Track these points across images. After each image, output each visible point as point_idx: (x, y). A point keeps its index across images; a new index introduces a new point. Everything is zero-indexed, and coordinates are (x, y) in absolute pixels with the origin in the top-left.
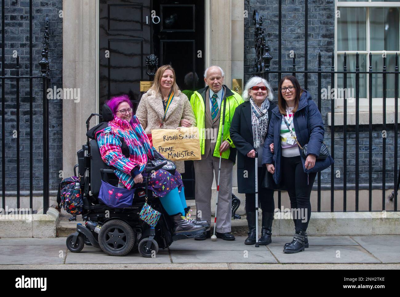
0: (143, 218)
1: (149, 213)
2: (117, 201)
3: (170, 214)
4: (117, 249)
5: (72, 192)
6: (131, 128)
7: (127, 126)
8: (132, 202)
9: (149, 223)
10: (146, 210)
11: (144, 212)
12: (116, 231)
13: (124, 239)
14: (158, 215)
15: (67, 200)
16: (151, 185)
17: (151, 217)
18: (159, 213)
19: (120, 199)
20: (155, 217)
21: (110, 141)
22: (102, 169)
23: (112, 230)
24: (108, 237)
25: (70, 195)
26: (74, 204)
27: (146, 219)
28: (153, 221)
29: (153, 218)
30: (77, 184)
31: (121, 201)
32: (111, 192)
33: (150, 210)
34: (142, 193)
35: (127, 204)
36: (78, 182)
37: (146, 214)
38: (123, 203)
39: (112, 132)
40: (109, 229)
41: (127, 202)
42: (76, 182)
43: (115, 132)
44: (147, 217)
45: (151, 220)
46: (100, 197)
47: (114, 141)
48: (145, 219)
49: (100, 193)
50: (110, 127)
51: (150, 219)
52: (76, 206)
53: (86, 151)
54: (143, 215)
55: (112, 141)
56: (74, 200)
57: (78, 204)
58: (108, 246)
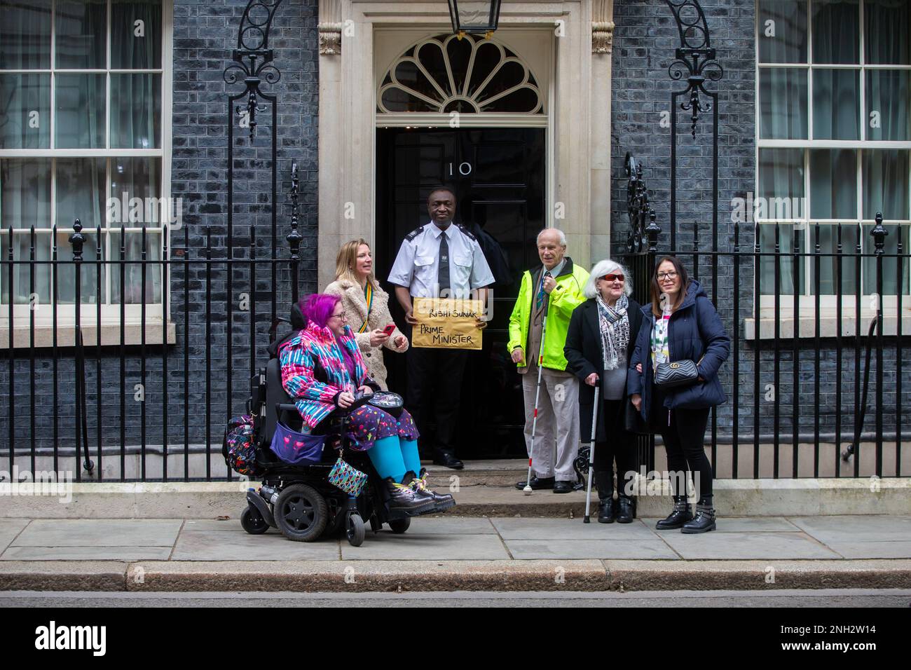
0: (334, 482)
1: (345, 474)
2: (296, 454)
3: (384, 475)
4: (299, 529)
5: (238, 439)
6: (335, 341)
7: (329, 336)
8: (319, 456)
9: (346, 489)
10: (339, 470)
11: (336, 473)
12: (301, 502)
13: (311, 516)
14: (361, 478)
15: (231, 452)
16: (353, 430)
17: (348, 480)
18: (362, 475)
19: (299, 451)
20: (356, 481)
21: (296, 359)
22: (278, 404)
23: (296, 500)
24: (288, 510)
25: (236, 444)
26: (242, 458)
27: (340, 484)
28: (352, 487)
29: (352, 482)
30: (247, 427)
31: (301, 454)
32: (287, 440)
33: (346, 470)
34: (338, 443)
35: (311, 458)
36: (249, 423)
37: (340, 475)
38: (304, 457)
39: (302, 344)
40: (290, 497)
41: (311, 456)
42: (246, 424)
43: (307, 345)
44: (341, 480)
45: (349, 485)
46: (272, 448)
47: (303, 359)
48: (338, 483)
49: (274, 442)
50: (300, 337)
51: (347, 484)
52: (244, 461)
53: (262, 376)
54: (334, 477)
55: (300, 360)
56: (241, 452)
57: (247, 459)
58: (287, 524)
